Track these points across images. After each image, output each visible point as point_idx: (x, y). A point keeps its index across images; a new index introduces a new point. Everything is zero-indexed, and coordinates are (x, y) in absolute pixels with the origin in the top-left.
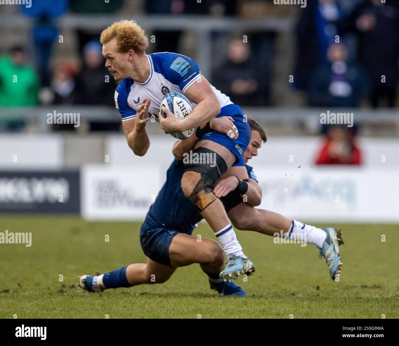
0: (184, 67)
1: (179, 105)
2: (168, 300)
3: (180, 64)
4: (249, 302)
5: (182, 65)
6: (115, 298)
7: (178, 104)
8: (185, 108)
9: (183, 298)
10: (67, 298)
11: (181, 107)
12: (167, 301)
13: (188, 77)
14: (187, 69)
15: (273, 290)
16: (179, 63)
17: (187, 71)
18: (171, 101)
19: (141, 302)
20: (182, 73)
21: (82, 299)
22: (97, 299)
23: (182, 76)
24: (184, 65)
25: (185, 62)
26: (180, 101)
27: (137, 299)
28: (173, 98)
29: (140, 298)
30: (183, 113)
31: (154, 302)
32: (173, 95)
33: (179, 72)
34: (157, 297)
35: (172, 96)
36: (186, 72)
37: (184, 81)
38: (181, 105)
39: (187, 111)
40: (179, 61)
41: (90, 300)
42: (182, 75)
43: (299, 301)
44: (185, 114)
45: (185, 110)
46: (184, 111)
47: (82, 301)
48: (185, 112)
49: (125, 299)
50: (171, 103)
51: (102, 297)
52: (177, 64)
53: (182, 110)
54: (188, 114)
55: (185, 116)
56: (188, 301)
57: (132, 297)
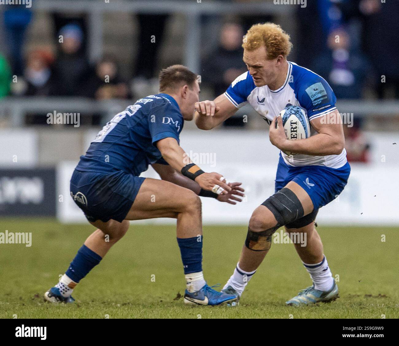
0: (320, 95)
1: (292, 125)
2: (153, 311)
3: (316, 91)
4: (242, 313)
5: (319, 93)
6: (95, 308)
7: (291, 123)
8: (296, 131)
9: (169, 309)
10: (41, 310)
11: (292, 128)
12: (151, 312)
13: (319, 108)
14: (322, 99)
15: (268, 300)
16: (317, 89)
17: (321, 102)
18: (287, 117)
19: (123, 313)
20: (315, 102)
21: (58, 311)
22: (74, 311)
23: (314, 105)
24: (320, 93)
25: (323, 91)
26: (295, 122)
27: (118, 309)
28: (290, 115)
29: (122, 308)
30: (292, 134)
31: (138, 313)
32: (293, 112)
33: (312, 99)
34: (141, 307)
35: (291, 112)
36: (319, 101)
37: (314, 110)
38: (294, 126)
39: (298, 135)
40: (317, 88)
41: (67, 311)
42: (314, 103)
43: (297, 312)
44: (294, 136)
45: (296, 133)
46: (294, 133)
47: (58, 313)
48: (294, 135)
49: (105, 310)
50: (286, 118)
51: (80, 308)
52: (314, 90)
53: (292, 131)
54: (296, 137)
55: (292, 138)
56: (176, 312)
57: (113, 307)
